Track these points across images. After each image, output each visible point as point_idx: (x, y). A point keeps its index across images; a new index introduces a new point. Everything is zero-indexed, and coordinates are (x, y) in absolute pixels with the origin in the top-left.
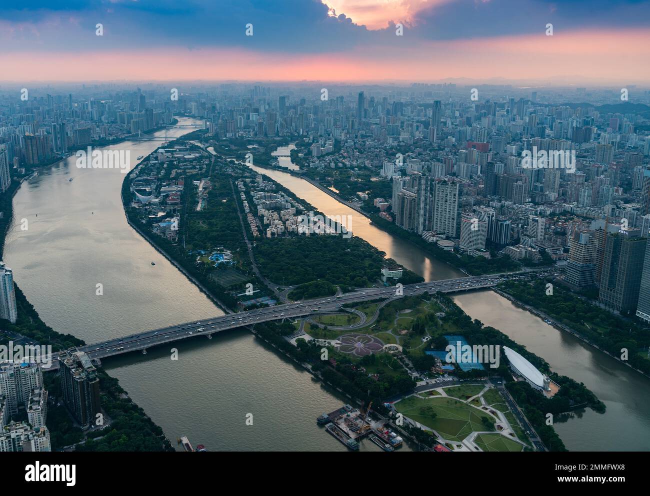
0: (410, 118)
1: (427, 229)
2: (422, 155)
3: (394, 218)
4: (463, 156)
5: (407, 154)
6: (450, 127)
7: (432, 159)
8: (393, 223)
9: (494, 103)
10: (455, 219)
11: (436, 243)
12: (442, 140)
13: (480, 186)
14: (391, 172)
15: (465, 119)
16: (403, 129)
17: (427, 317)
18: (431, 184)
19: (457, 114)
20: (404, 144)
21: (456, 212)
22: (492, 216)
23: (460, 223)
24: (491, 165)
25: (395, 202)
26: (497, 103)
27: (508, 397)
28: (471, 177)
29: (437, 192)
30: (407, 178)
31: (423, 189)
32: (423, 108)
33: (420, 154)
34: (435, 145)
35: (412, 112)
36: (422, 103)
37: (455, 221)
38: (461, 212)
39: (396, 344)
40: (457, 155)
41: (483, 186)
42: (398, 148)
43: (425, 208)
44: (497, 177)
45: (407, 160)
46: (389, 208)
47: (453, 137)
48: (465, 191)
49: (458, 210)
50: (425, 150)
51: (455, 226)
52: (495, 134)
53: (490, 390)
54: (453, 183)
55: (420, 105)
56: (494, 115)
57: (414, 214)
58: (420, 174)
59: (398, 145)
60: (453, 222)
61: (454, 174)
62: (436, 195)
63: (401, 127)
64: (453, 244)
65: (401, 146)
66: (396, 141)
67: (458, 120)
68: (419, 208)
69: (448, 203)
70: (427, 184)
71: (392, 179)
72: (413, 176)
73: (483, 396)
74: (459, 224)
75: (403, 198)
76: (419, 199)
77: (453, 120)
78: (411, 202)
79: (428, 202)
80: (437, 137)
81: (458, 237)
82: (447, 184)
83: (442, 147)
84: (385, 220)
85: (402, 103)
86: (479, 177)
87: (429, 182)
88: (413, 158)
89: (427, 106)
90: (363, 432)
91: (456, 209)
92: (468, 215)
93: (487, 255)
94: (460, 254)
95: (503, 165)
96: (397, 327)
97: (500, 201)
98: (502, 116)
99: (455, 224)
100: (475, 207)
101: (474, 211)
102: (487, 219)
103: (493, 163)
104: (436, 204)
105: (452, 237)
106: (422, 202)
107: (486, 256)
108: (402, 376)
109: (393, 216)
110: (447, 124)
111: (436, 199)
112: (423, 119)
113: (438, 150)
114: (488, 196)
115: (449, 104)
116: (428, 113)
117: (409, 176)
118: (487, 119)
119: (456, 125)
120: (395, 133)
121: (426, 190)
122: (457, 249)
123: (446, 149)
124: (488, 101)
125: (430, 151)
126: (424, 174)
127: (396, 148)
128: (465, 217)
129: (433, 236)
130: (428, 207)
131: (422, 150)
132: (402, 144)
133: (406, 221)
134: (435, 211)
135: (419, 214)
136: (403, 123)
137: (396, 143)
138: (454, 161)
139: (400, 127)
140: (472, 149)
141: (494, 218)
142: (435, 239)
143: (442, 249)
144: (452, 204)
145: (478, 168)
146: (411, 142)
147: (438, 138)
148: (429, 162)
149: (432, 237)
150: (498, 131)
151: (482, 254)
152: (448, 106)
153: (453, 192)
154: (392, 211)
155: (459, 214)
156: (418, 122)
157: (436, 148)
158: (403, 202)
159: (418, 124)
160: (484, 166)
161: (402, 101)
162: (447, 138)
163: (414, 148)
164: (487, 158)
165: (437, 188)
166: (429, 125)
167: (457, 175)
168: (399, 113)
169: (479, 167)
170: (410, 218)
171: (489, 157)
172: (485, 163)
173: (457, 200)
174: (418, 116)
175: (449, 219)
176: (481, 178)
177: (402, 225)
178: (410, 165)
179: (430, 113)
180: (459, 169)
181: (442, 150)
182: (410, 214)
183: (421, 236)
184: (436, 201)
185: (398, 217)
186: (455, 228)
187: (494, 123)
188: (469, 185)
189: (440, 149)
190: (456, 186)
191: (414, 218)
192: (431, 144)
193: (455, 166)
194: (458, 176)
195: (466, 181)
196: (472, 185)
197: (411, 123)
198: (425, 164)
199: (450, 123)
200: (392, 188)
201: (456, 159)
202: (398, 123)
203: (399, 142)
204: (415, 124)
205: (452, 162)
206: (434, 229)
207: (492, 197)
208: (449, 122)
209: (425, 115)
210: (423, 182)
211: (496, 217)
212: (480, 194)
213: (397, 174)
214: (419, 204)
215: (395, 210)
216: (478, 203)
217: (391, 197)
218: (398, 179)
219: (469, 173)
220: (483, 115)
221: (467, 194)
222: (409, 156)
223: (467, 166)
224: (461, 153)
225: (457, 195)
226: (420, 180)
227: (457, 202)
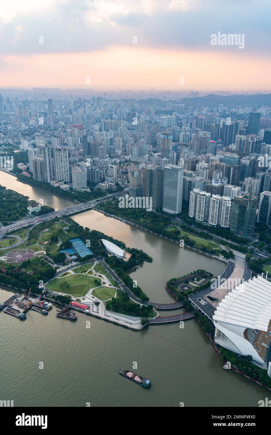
0: (34, 111)
1: (52, 179)
2: (45, 133)
3: (32, 176)
4: (69, 133)
5: (35, 134)
6: (60, 115)
7: (51, 136)
8: (32, 178)
9: (84, 100)
10: (68, 171)
11: (59, 187)
12: (56, 123)
13: (80, 150)
14: (26, 146)
15: (68, 110)
16: (31, 118)
17: (58, 231)
18: (52, 152)
19: (63, 107)
20: (33, 128)
21: (68, 167)
22: (89, 167)
23: (71, 173)
24: (85, 137)
25: (31, 165)
26: (85, 100)
27: (107, 266)
28: (75, 145)
29: (56, 156)
30: (36, 149)
31: (47, 155)
32: (42, 104)
33: (43, 133)
34: (52, 127)
35: (36, 107)
36: (41, 100)
37: (68, 173)
38: (71, 167)
39: (42, 250)
40: (66, 133)
41: (82, 150)
42: (29, 130)
43: (50, 167)
44: (89, 144)
45: (36, 137)
46: (28, 169)
47: (62, 121)
48: (73, 154)
49: (69, 166)
50: (46, 131)
51: (69, 175)
52: (86, 119)
53: (97, 265)
54: (64, 150)
55: (40, 102)
56: (85, 107)
57: (44, 170)
58: (44, 146)
59: (29, 128)
60: (67, 173)
61: (65, 144)
62: (56, 158)
63: (30, 116)
64: (69, 186)
65: (31, 129)
66: (27, 125)
67: (64, 111)
68: (46, 167)
69: (63, 162)
70: (49, 152)
71: (27, 150)
72: (40, 147)
73: (94, 268)
74: (71, 174)
75: (36, 162)
76: (46, 162)
77: (61, 111)
78: (41, 164)
79: (51, 163)
80: (53, 122)
81: (71, 181)
82: (61, 151)
83: (56, 128)
84: (26, 176)
85: (28, 101)
86: (79, 145)
87: (50, 150)
88: (39, 136)
89: (44, 103)
90: (28, 307)
91: (68, 165)
92: (75, 168)
93: (89, 190)
94: (74, 192)
95: (92, 137)
96: (42, 240)
97: (92, 158)
98: (89, 107)
99: (69, 174)
100: (78, 163)
101: (79, 165)
102: (86, 169)
103: (86, 136)
104: (56, 163)
105: (68, 182)
106: (48, 163)
107: (88, 191)
108: (47, 269)
109: (31, 174)
110: (58, 113)
111: (56, 161)
112: (43, 111)
113: (54, 130)
114: (86, 156)
115: (57, 101)
116: (45, 107)
117: (38, 147)
118: (81, 110)
119: (63, 114)
120: (26, 121)
121: (49, 155)
122: (71, 189)
123: (59, 129)
124: (80, 99)
125: (50, 131)
126: (46, 146)
127: (28, 130)
128: (74, 169)
129: (57, 183)
130: (51, 166)
131: (44, 130)
132: (31, 127)
133: (39, 175)
134: (56, 167)
135: (46, 170)
136: (30, 114)
137: (27, 127)
138: (64, 136)
139: (29, 116)
140: (74, 128)
141: (90, 168)
142: (58, 185)
143: (63, 190)
144: (65, 162)
145: (78, 140)
146: (37, 126)
147: (53, 123)
148: (49, 138)
149: (56, 184)
150: (88, 116)
151: (85, 190)
152: (57, 103)
153: (65, 155)
154: (30, 171)
155: (70, 168)
156: (40, 113)
157: (53, 129)
158: (36, 164)
159: (40, 114)
160: (82, 138)
161: (29, 99)
162: (59, 122)
163: (39, 130)
164: (83, 133)
165: (55, 153)
166: (47, 115)
167: (67, 144)
168: (27, 108)
169: (79, 139)
170: (41, 173)
171: (84, 132)
172: (82, 137)
173: (68, 160)
174: (40, 109)
175: (65, 171)
176: (81, 145)
177: (37, 178)
178: (38, 140)
179: (47, 107)
180: (68, 141)
181: (57, 130)
182: (41, 171)
183: (49, 184)
184: (56, 162)
185: (34, 174)
186: (69, 177)
187: (85, 112)
188: (75, 150)
189: (55, 129)
190: (66, 151)
191: (44, 174)
192: (49, 127)
193: (65, 139)
194: (68, 145)
195: (73, 148)
196: (76, 150)
197: (35, 113)
198: (47, 139)
199: (60, 113)
200: (28, 156)
201: (65, 135)
202: (27, 114)
203: (29, 126)
204: (38, 115)
205: (63, 137)
206: (57, 179)
207: (88, 156)
208: (59, 113)
209: (44, 109)
210: (46, 151)
211: (91, 167)
212: (81, 155)
213: (30, 147)
214: (46, 165)
215: (32, 169)
216: (80, 160)
217: (28, 162)
218: (31, 150)
219: (74, 143)
220: (79, 107)
221: (74, 156)
222: (36, 135)
223: (72, 139)
224: (68, 131)
225: (68, 157)
226: (44, 150)
227: (68, 161)
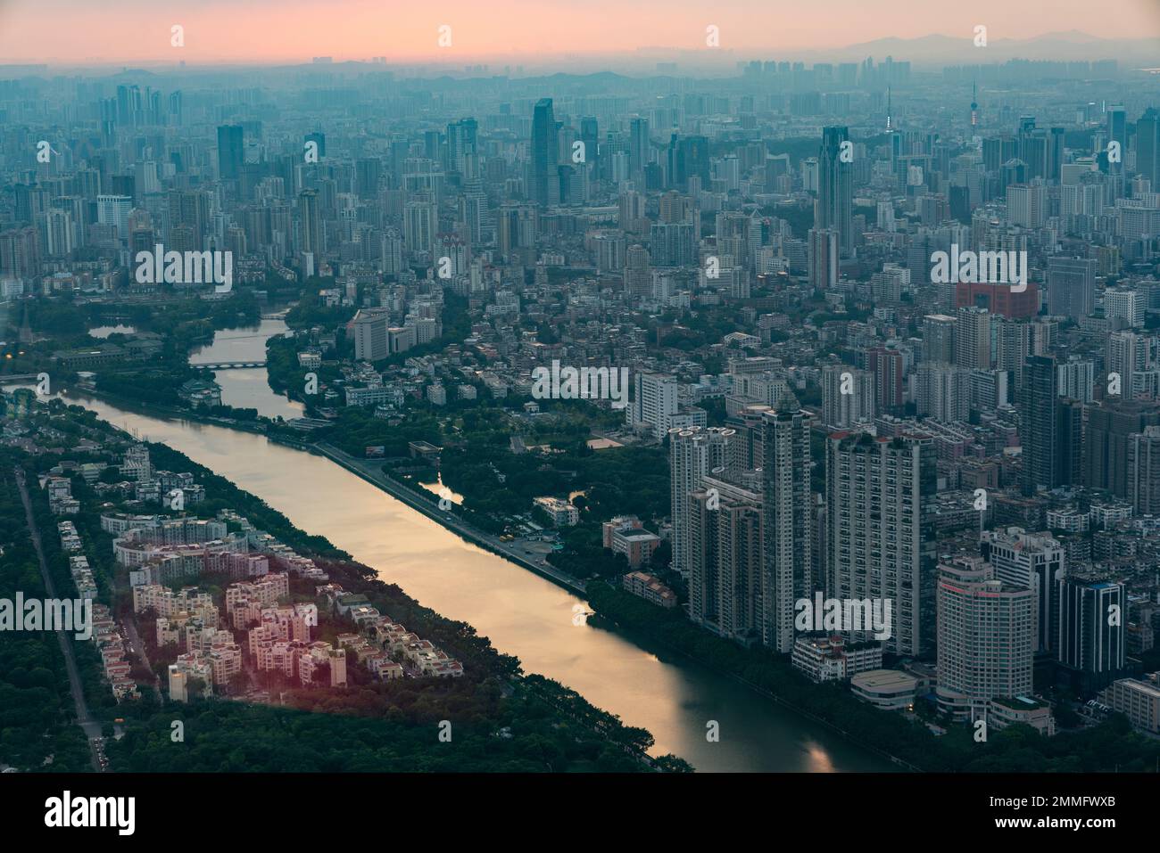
0: (735, 198)
2: (785, 338)
3: (683, 598)
4: (941, 336)
5: (727, 339)
6: (892, 225)
7: (823, 355)
8: (680, 612)
9: (1054, 130)
10: (915, 583)
11: (845, 685)
12: (863, 276)
13: (1007, 451)
14: (667, 411)
15: (944, 194)
16: (712, 242)
18: (817, 454)
19: (916, 175)
20: (715, 299)
21: (916, 557)
22: (1054, 567)
23: (933, 598)
24: (1042, 368)
25: (680, 531)
26: (1061, 131)
28: (974, 418)
29: (838, 484)
30: (724, 431)
31: (785, 471)
32: (785, 156)
33: (778, 336)
34: (836, 300)
35: (745, 174)
36: (781, 136)
37: (915, 594)
38: (933, 555)
40: (920, 335)
41: (1019, 450)
42: (694, 314)
43: (798, 548)
44: (1066, 413)
45: (731, 360)
46: (660, 557)
47: (904, 266)
48: (953, 474)
49: (922, 548)
50: (797, 320)
51: (915, 611)
52: (1059, 248)
54: (898, 444)
55: (776, 147)
56: (1056, 175)
57: (757, 571)
58: (771, 413)
59: (695, 305)
60: (907, 596)
61: (909, 410)
62: (838, 493)
63: (706, 232)
64: (910, 683)
65: (706, 308)
66: (685, 287)
67: (919, 200)
68: (773, 550)
69: (883, 525)
70: (797, 452)
71: (667, 440)
72: (749, 424)
74: (928, 603)
75: (712, 513)
76: (773, 515)
77: (902, 200)
78: (742, 525)
79: (807, 523)
80: (840, 270)
81: (929, 653)
82: (875, 450)
83: (862, 308)
84: (647, 601)
85: (704, 139)
86: (1002, 415)
87: (806, 441)
88: (752, 353)
89: (799, 149)
91: (915, 546)
92: (961, 566)
93: (1043, 721)
94: (941, 724)
97: (1083, 506)
98: (1085, 178)
99: (915, 603)
100: (985, 536)
101: (986, 550)
102: (1033, 579)
103: (1050, 361)
104: (837, 529)
105: (906, 654)
106: (785, 524)
107: (1039, 725)
109: (675, 583)
110: (880, 216)
111: (838, 511)
112: (789, 200)
113: (848, 318)
114: (1040, 488)
115: (883, 139)
116: (804, 176)
117: (736, 423)
118: (1029, 191)
119: (912, 220)
120: (684, 260)
121: (797, 476)
122: (926, 703)
123: (876, 311)
124: (1028, 124)
125: (818, 321)
126: (784, 415)
127: (687, 315)
128: (950, 575)
129: (835, 655)
130: (807, 541)
131: (784, 320)
132: (708, 298)
133: (727, 604)
134: (838, 556)
135: (773, 570)
136: (708, 216)
137: (684, 298)
138: (907, 359)
139: (698, 232)
140: (973, 309)
141: (1059, 574)
142: (840, 668)
143: (870, 706)
144: (899, 527)
145: (996, 384)
146: (744, 291)
147: (846, 272)
148: (813, 364)
149: (828, 663)
150: (1070, 235)
151: (1021, 716)
152: (881, 148)
153: (899, 481)
154: (673, 566)
155: (928, 565)
156: (767, 210)
157: (841, 310)
158: (712, 528)
159: (768, 219)
160: (1020, 375)
161: (709, 130)
162: (879, 270)
163: (753, 314)
164: (1032, 342)
165: (838, 465)
166: (811, 223)
167: (920, 411)
168: (694, 181)
169: (1003, 377)
170: (741, 588)
171: (1037, 337)
172: (1021, 364)
173: (915, 509)
174: (771, 187)
176: (1011, 419)
177: (713, 617)
178: (739, 379)
179: (811, 174)
180: (927, 390)
181: (864, 316)
182: (742, 575)
183: (787, 657)
184: (838, 520)
185: (696, 589)
186: (915, 621)
187: (1054, 208)
188: (968, 451)
189: (854, 314)
190: (909, 455)
191: (757, 590)
192: (819, 297)
193: (913, 378)
194: (926, 415)
195: (956, 435)
196: (979, 447)
197: (739, 215)
198: (798, 376)
199: (890, 214)
200: (668, 474)
201: (916, 349)
202: (692, 219)
203: (698, 291)
204: (755, 222)
205: (899, 361)
207: (1056, 491)
208: (885, 210)
209: (796, 186)
210: (783, 446)
211: (1071, 567)
212: (1008, 484)
213: (689, 420)
214: (772, 534)
215: (685, 560)
216: (1000, 517)
217: (665, 511)
218: (689, 439)
219: (965, 403)
220: (1015, 173)
221: (959, 486)
222: (735, 344)
223: (957, 377)
224: (933, 327)
225: (915, 491)
226: (770, 438)
227: (915, 519)
